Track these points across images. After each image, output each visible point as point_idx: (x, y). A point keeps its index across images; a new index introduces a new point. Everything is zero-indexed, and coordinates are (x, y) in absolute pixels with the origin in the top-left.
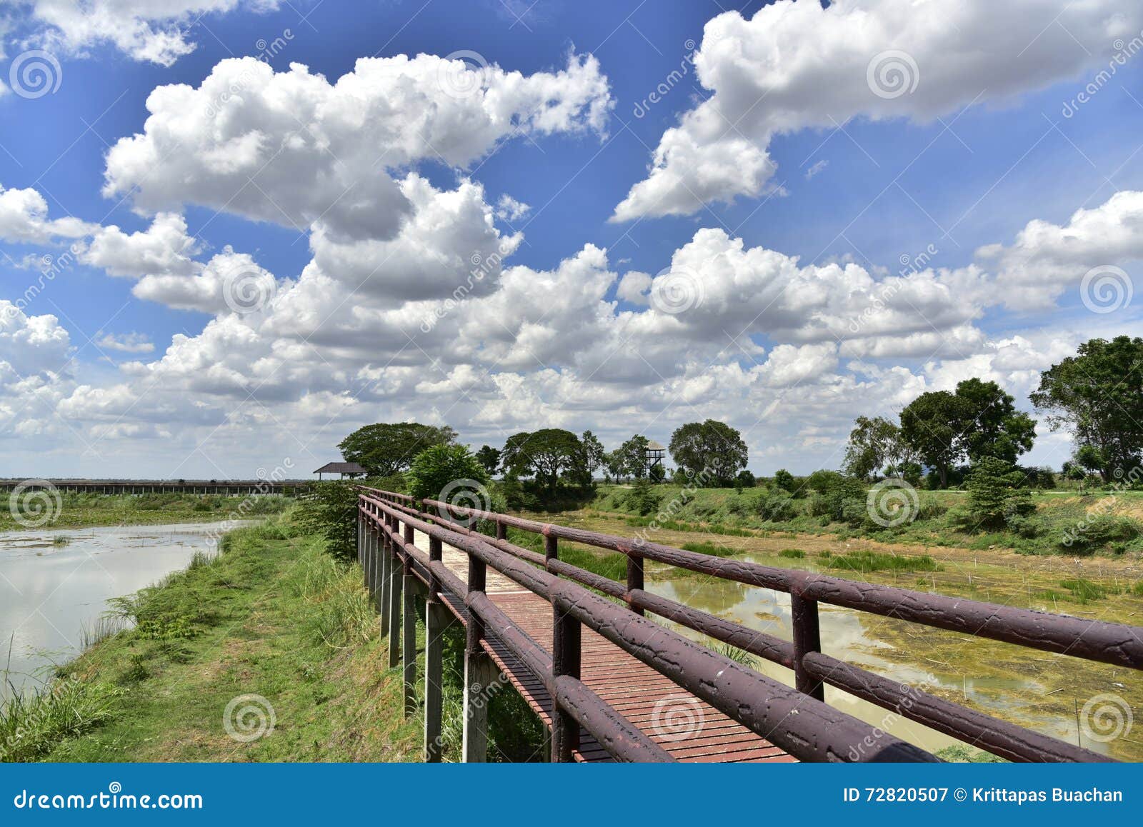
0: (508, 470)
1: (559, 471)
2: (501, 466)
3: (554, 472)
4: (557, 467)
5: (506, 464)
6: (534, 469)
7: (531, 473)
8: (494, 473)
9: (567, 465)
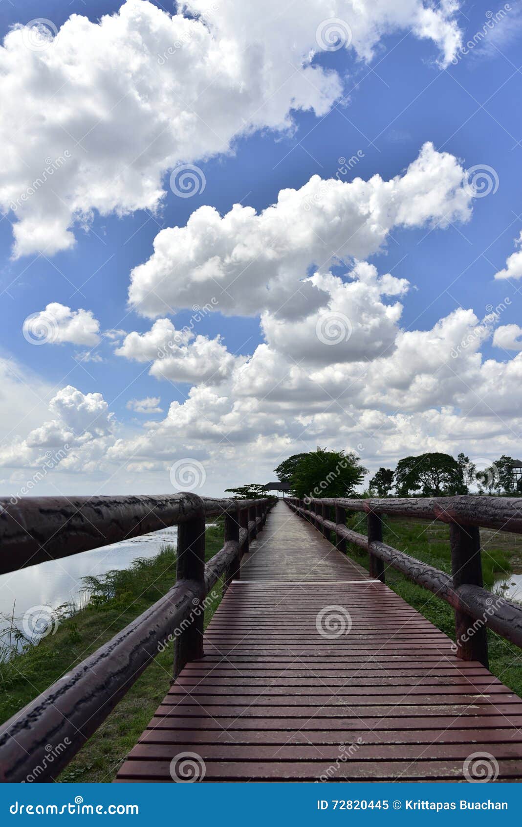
0: (401, 485)
1: (441, 485)
2: (395, 483)
3: (437, 487)
4: (439, 483)
5: (399, 481)
6: (420, 484)
7: (419, 487)
8: (391, 488)
9: (446, 481)
